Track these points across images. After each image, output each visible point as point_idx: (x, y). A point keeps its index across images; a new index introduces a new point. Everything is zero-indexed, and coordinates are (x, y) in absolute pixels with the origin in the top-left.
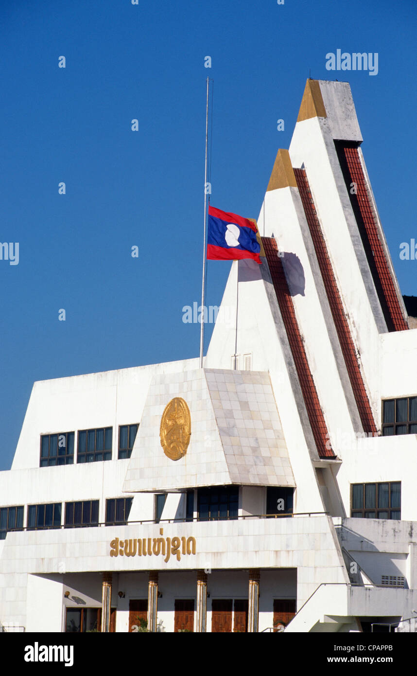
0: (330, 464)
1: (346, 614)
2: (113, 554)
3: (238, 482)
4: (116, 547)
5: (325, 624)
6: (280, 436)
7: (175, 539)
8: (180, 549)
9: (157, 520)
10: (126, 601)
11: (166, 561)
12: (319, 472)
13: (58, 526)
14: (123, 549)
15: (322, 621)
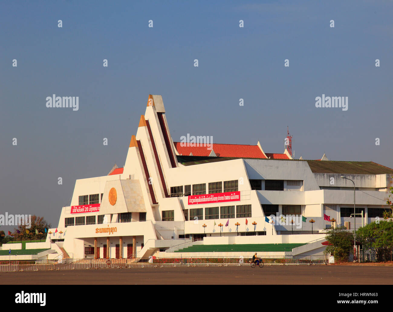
0: (157, 205)
1: (154, 247)
2: (97, 232)
3: (130, 211)
4: (97, 231)
5: (150, 250)
6: (142, 198)
7: (112, 228)
8: (113, 231)
9: (111, 222)
10: (103, 245)
11: (110, 234)
12: (153, 208)
13: (84, 224)
14: (99, 231)
15: (149, 249)
